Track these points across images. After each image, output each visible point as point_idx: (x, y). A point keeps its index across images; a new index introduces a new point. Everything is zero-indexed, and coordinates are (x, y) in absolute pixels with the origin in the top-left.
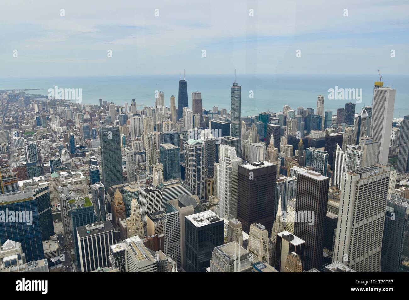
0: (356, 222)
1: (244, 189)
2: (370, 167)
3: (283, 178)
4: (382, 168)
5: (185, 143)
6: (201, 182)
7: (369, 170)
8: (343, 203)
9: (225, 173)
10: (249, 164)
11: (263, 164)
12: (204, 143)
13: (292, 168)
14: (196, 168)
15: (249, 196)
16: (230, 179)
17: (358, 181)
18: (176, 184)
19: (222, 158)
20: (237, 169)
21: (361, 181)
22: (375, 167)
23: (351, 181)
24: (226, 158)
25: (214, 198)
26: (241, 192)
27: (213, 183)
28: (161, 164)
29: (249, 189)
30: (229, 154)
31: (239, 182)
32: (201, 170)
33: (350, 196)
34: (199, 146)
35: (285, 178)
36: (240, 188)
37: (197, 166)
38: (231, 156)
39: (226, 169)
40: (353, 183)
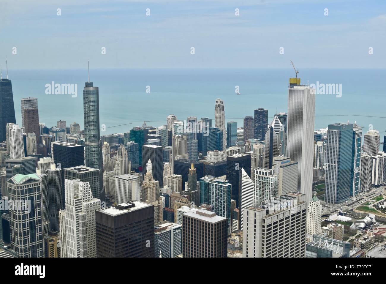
1: (107, 248)
3: (166, 226)
4: (295, 198)
5: (8, 182)
6: (38, 242)
8: (247, 253)
9: (75, 226)
10: (111, 207)
11: (133, 205)
12: (41, 179)
13: (180, 209)
14: (29, 221)
16: (83, 234)
17: (264, 218)
19: (69, 201)
20: (93, 216)
21: (267, 218)
22: (287, 197)
23: (255, 220)
24: (76, 201)
26: (102, 252)
29: (113, 247)
30: (80, 195)
31: (97, 237)
32: (37, 224)
33: (255, 241)
34: (33, 185)
35: (168, 225)
36: (99, 246)
37: (29, 218)
38: (83, 197)
39: (76, 217)
40: (258, 221)
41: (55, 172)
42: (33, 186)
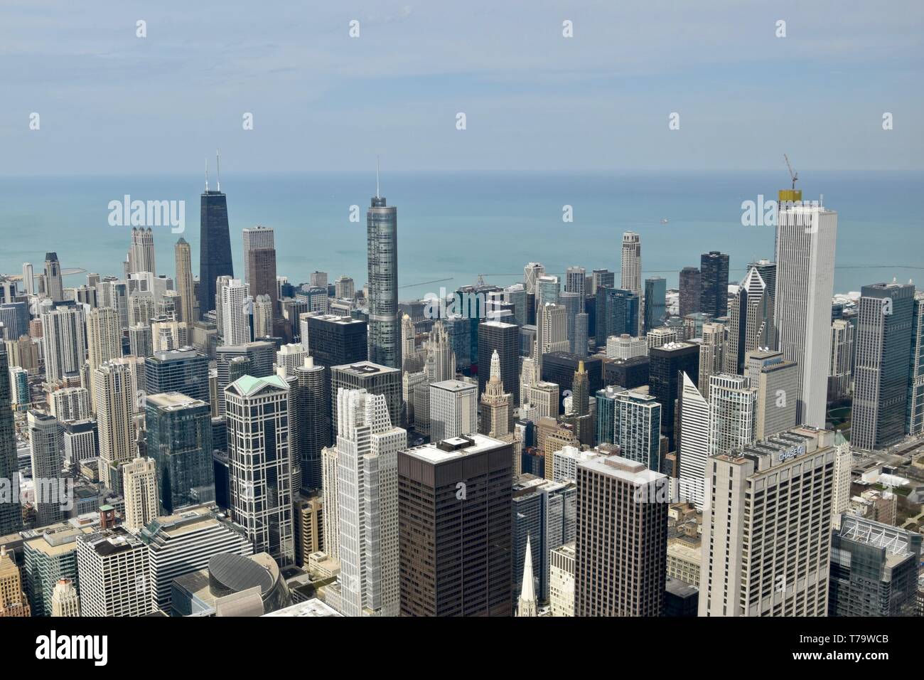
0: (751, 602)
1: (419, 525)
2: (781, 437)
3: (533, 485)
4: (812, 438)
5: (227, 390)
6: (280, 509)
7: (777, 446)
8: (712, 547)
9: (357, 480)
10: (428, 445)
11: (471, 443)
12: (288, 386)
13: (558, 453)
14: (265, 467)
15: (433, 545)
16: (372, 496)
17: (749, 479)
18: (200, 523)
19: (345, 431)
20: (392, 462)
21: (756, 479)
22: (795, 437)
23: (731, 482)
24: (358, 431)
25: (326, 559)
26: (408, 534)
27: (320, 513)
28: (150, 460)
29: (432, 524)
30: (367, 419)
31: (400, 503)
32: (280, 474)
33: (729, 525)
34: (273, 397)
35: (538, 484)
36: (404, 522)
37: (267, 461)
38: (373, 423)
39: (359, 463)
40: (736, 484)
41: (312, 373)
42: (273, 399)
